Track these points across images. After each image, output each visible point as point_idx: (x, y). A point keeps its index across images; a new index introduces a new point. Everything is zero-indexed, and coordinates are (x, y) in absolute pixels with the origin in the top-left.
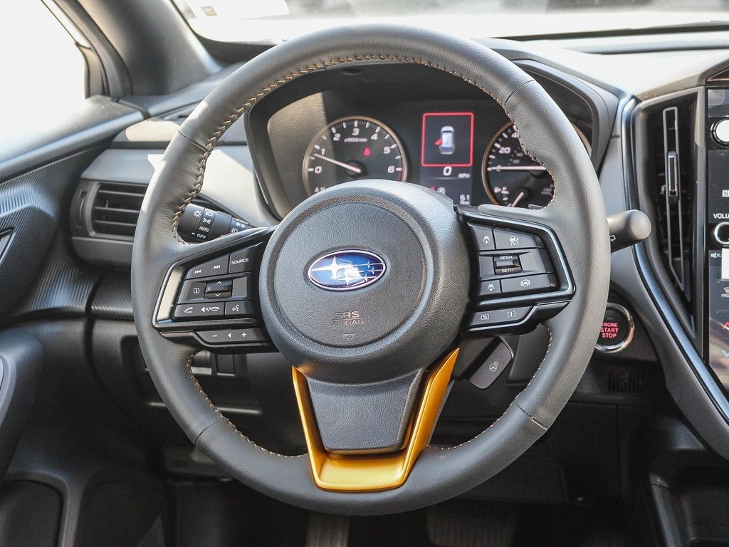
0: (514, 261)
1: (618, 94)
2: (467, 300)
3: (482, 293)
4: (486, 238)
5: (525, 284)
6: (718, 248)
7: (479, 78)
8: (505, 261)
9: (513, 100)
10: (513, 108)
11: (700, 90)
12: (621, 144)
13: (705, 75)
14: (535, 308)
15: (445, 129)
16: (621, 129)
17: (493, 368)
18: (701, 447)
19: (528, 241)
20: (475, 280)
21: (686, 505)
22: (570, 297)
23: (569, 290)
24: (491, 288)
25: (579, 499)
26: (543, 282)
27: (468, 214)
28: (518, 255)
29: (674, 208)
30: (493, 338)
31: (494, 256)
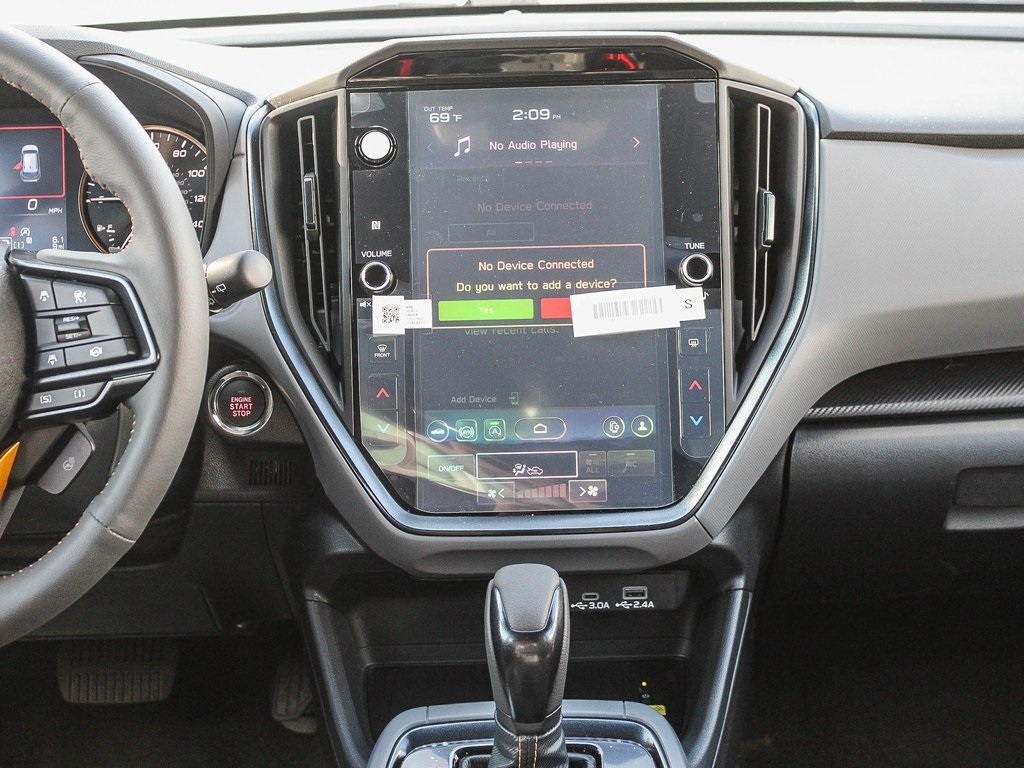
0: (80, 323)
1: (246, 99)
2: (22, 378)
3: (42, 368)
4: (44, 293)
5: (96, 352)
6: (368, 295)
7: (22, 79)
8: (70, 323)
9: (70, 108)
10: (71, 119)
11: (341, 94)
12: (245, 165)
13: (345, 75)
14: (110, 384)
15: (26, 148)
16: (245, 145)
17: (69, 466)
18: (360, 548)
19: (98, 296)
20: (32, 352)
21: (357, 623)
22: (154, 367)
23: (151, 359)
24: (52, 360)
25: (239, 626)
26: (119, 349)
27: (21, 262)
28: (85, 314)
29: (314, 246)
30: (66, 426)
31: (55, 317)
